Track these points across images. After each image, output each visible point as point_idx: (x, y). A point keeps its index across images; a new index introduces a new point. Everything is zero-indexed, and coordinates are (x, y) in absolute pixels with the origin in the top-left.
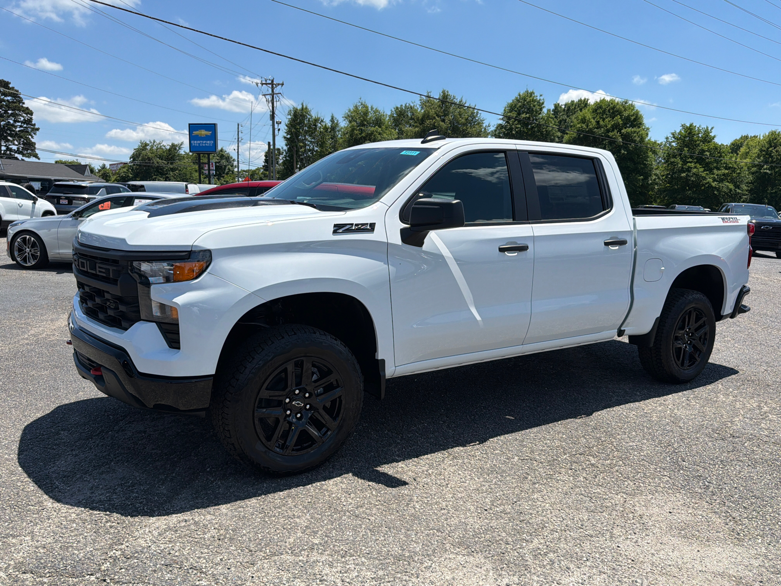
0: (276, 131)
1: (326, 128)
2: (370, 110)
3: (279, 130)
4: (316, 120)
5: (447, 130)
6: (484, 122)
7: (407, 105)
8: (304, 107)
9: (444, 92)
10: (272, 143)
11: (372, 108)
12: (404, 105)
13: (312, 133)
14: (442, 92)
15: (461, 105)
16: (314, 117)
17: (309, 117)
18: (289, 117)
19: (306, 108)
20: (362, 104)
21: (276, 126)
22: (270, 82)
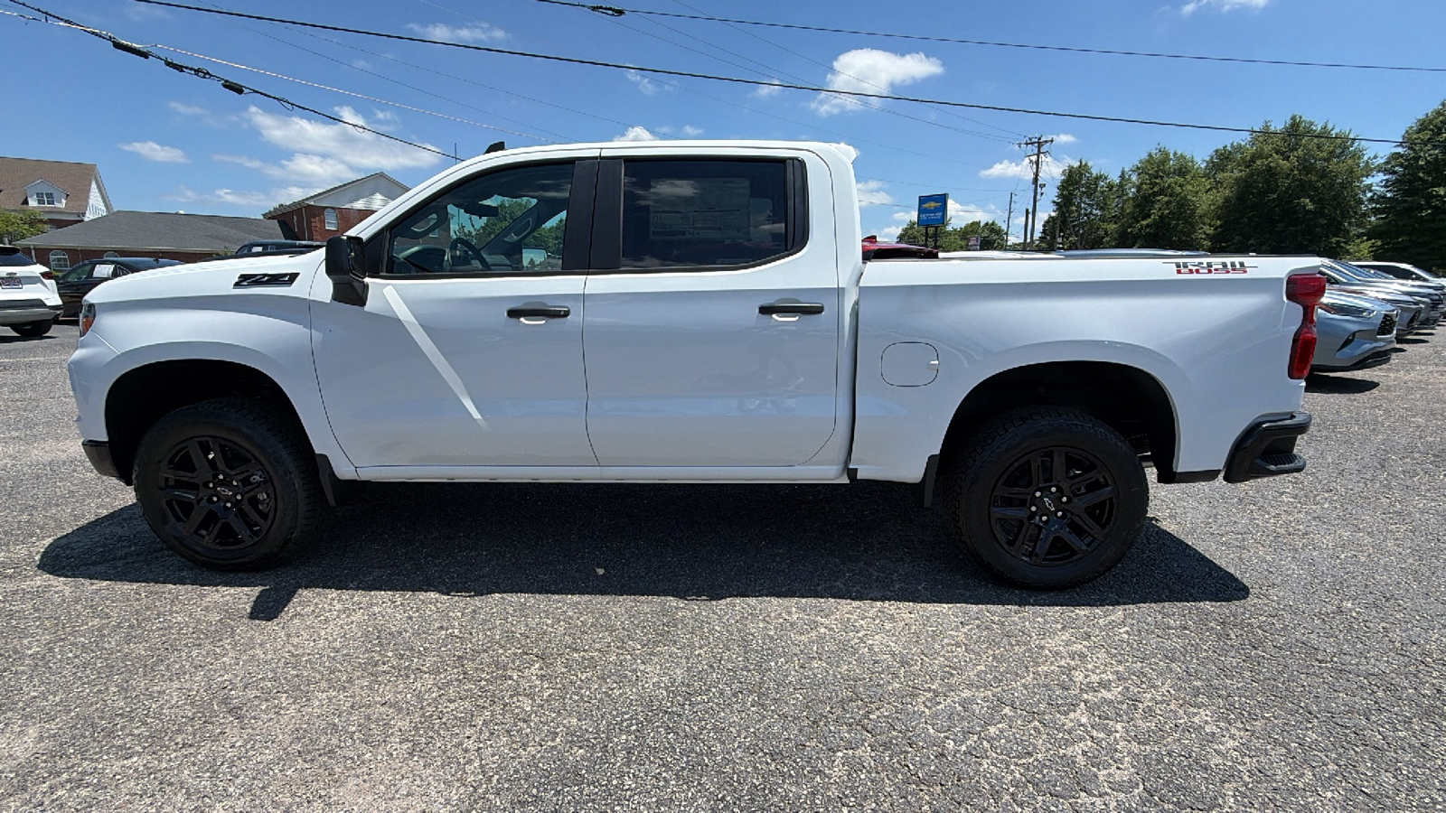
0: (1038, 197)
1: (1111, 187)
2: (1172, 156)
3: (1042, 194)
4: (1098, 178)
5: (1292, 170)
6: (1364, 152)
7: (1235, 144)
8: (1084, 163)
9: (1293, 118)
10: (1030, 210)
11: (1175, 154)
12: (1229, 145)
13: (1091, 194)
14: (1291, 119)
15: (1324, 134)
16: (1094, 175)
17: (1087, 175)
18: (1063, 177)
19: (1086, 165)
20: (1160, 151)
21: (1039, 189)
22: (1037, 140)
